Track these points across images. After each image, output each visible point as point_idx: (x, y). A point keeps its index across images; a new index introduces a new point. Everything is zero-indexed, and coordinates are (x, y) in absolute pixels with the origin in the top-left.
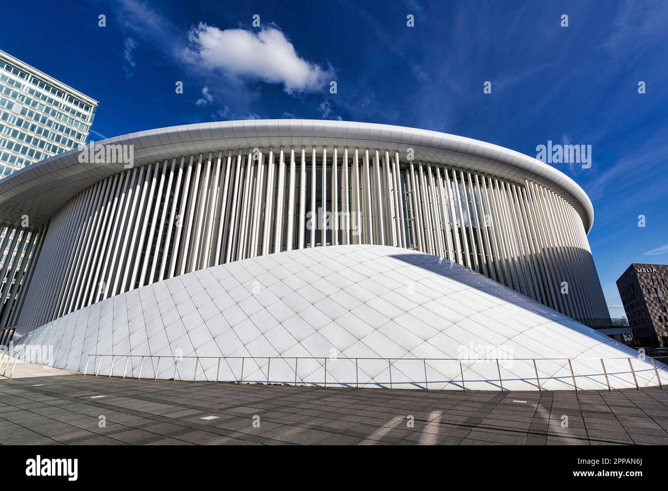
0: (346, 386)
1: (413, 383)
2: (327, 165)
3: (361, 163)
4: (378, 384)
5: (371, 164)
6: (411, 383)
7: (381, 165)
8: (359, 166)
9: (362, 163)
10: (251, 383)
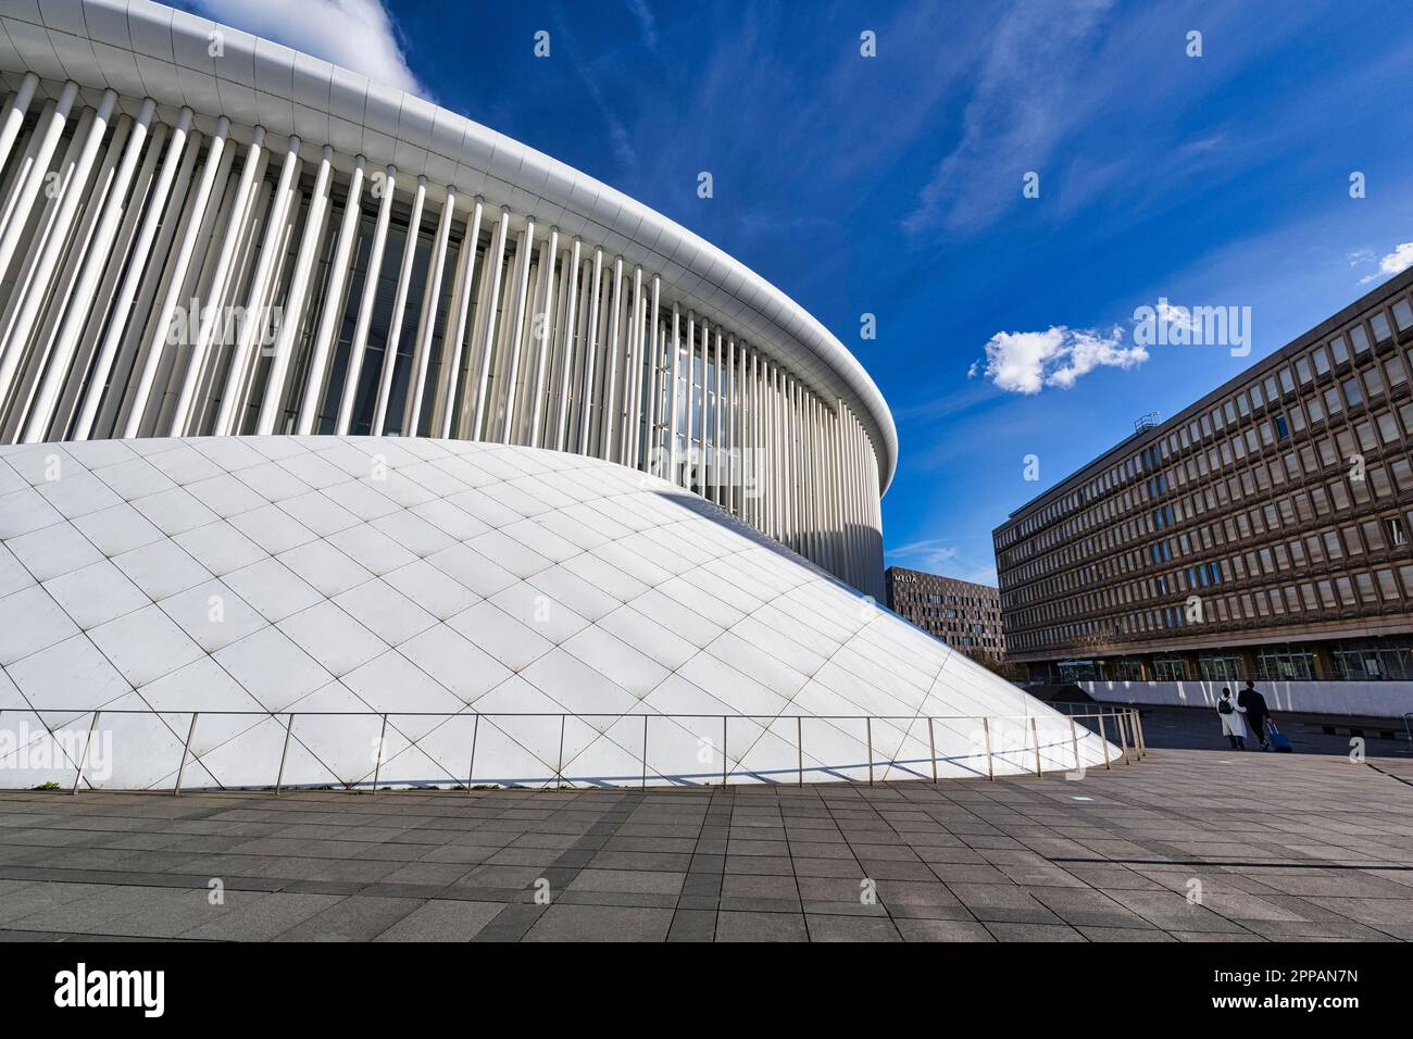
0: (681, 782)
1: (825, 770)
2: (421, 229)
3: (511, 250)
4: (754, 775)
5: (535, 260)
6: (821, 769)
7: (558, 268)
8: (506, 258)
9: (515, 250)
10: (394, 787)
